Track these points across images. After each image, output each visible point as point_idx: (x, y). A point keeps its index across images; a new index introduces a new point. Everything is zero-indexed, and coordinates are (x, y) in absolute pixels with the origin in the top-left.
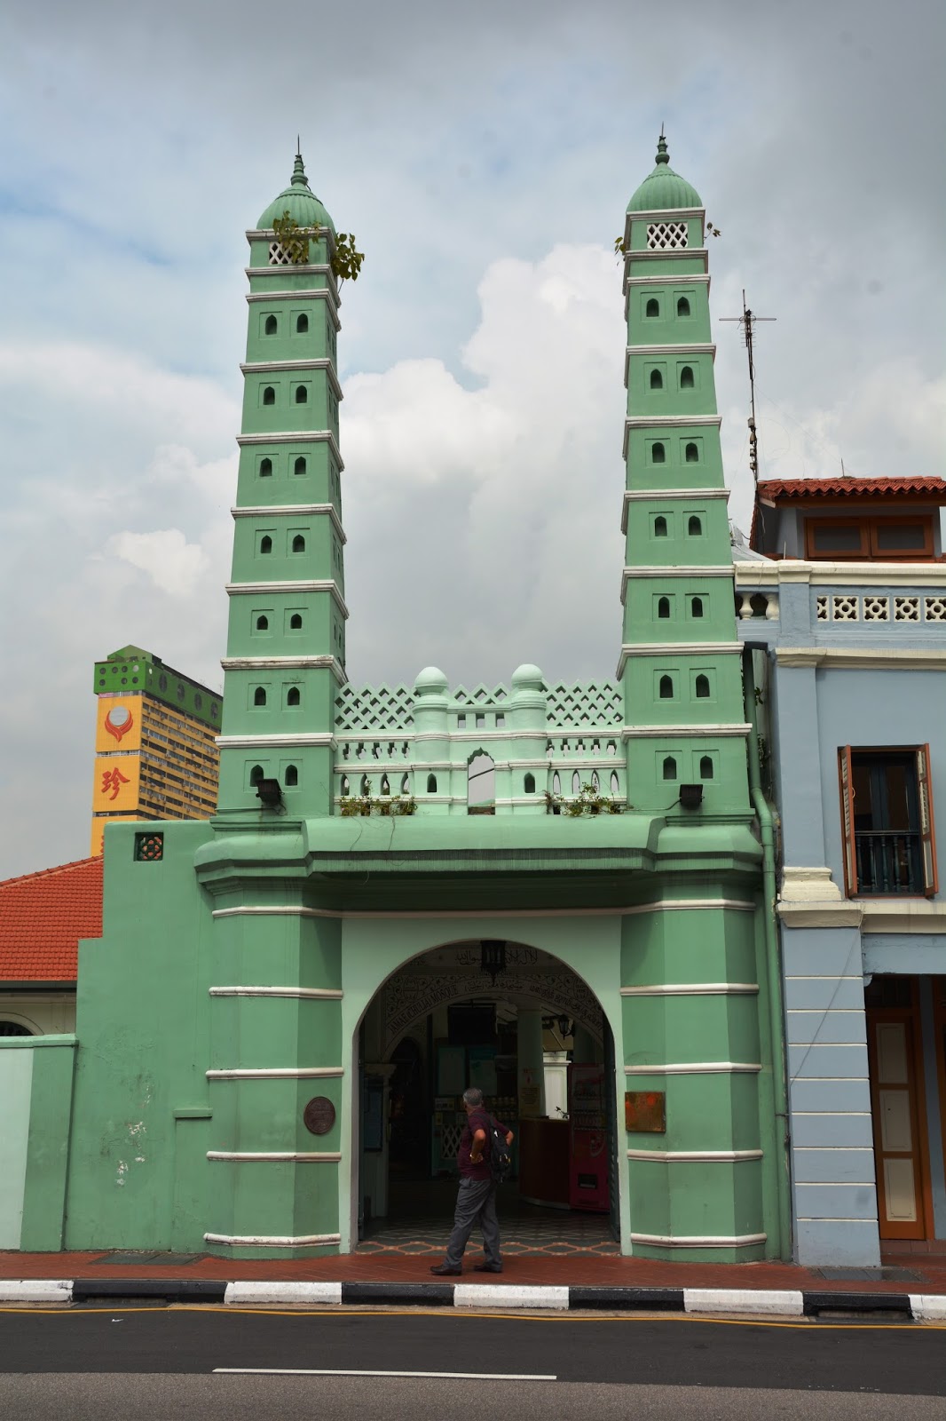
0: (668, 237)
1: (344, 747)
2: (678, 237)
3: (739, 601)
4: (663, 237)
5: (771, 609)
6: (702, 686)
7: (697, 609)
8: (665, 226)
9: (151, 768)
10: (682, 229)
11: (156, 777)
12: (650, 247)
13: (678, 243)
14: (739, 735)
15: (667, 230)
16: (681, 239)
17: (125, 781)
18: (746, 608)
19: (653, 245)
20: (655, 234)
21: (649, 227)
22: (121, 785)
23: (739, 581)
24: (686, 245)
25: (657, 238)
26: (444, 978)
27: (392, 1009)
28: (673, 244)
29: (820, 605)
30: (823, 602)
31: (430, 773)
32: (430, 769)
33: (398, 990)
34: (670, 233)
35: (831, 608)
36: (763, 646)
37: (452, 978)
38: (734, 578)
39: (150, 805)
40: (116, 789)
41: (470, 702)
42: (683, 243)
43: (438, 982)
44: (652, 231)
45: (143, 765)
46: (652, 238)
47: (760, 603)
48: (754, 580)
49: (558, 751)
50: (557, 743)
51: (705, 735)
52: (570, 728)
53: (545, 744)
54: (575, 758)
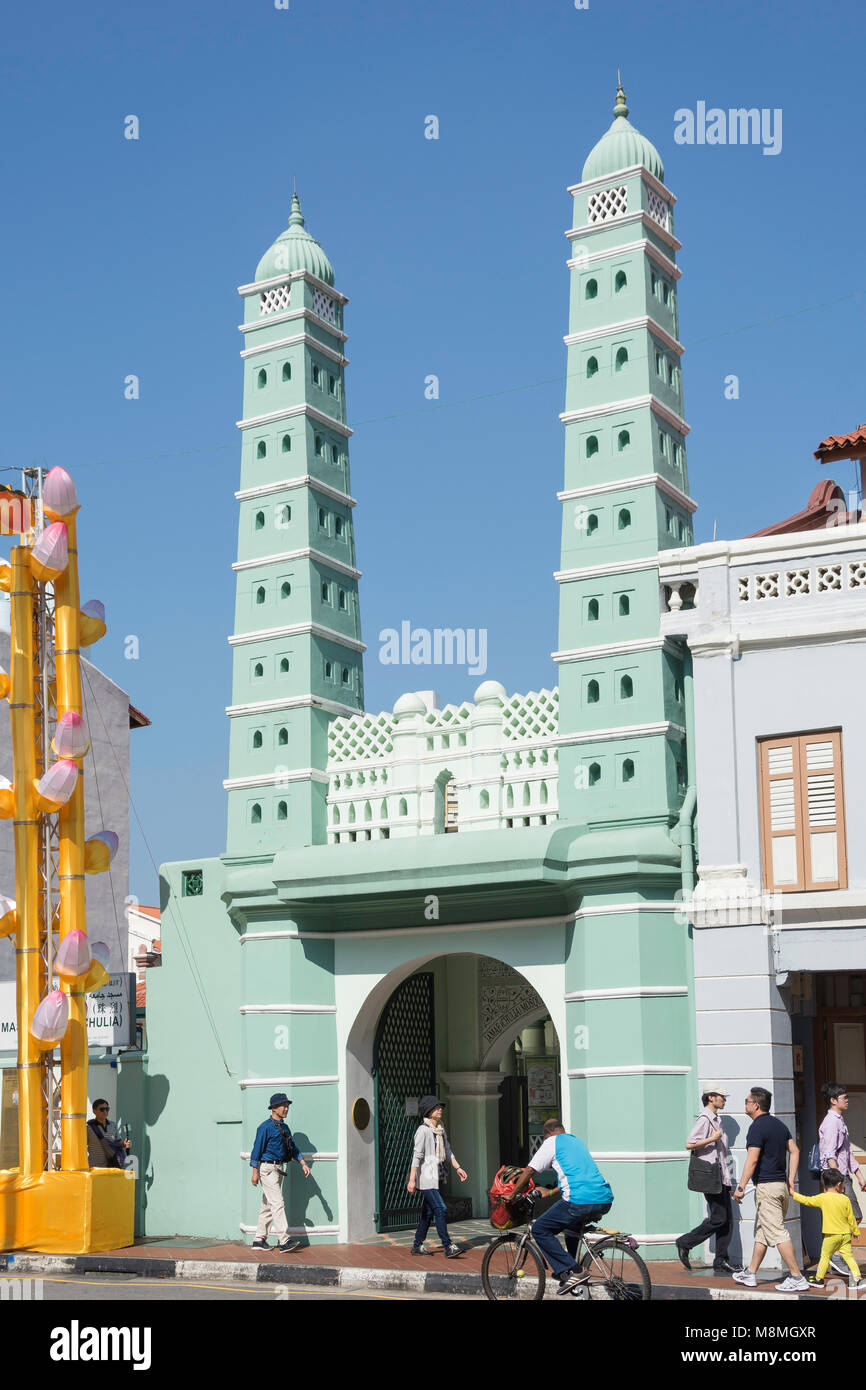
0: (608, 206)
1: (336, 779)
2: (618, 202)
3: (667, 590)
4: (604, 207)
5: (698, 598)
6: (627, 687)
7: (625, 607)
8: (606, 193)
10: (623, 193)
12: (590, 221)
13: (618, 210)
14: (660, 734)
15: (608, 197)
16: (621, 206)
18: (675, 598)
19: (594, 217)
20: (596, 205)
21: (590, 199)
23: (663, 571)
25: (599, 209)
27: (488, 1019)
28: (614, 212)
29: (742, 586)
30: (745, 583)
31: (400, 797)
32: (401, 793)
33: (492, 1001)
34: (611, 200)
35: (753, 588)
36: (683, 640)
38: (657, 569)
41: (439, 725)
44: (593, 203)
46: (594, 210)
47: (688, 591)
48: (677, 569)
49: (512, 765)
50: (511, 757)
51: (626, 738)
52: (523, 741)
53: (500, 758)
54: (525, 770)
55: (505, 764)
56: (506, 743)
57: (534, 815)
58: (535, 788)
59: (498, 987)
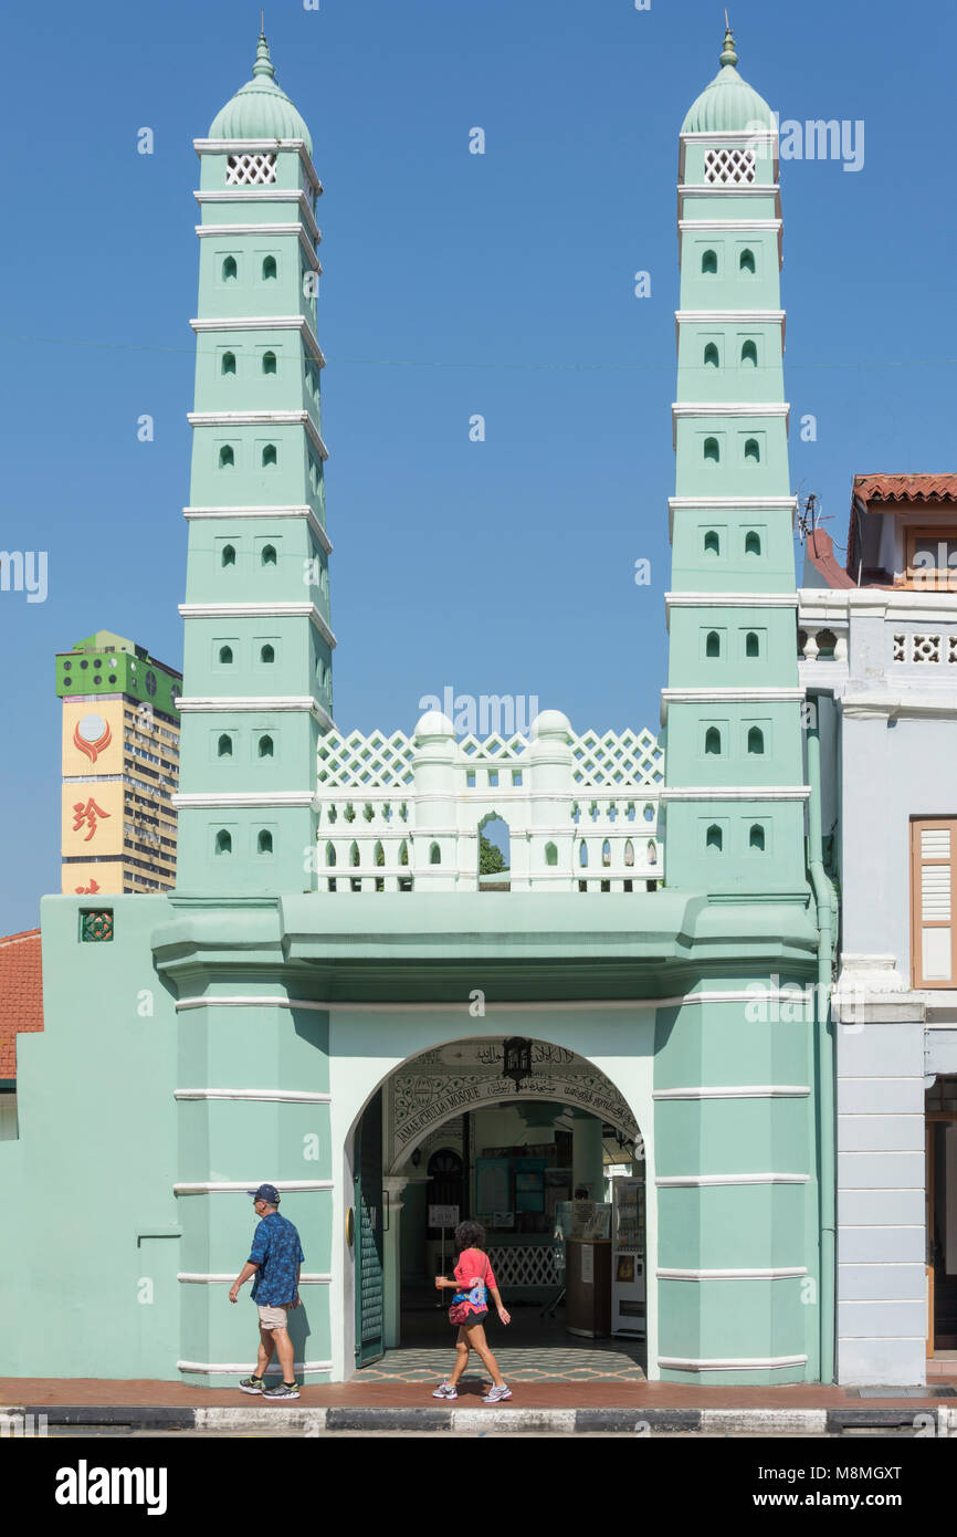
0: (730, 168)
1: (330, 809)
2: (743, 168)
3: (802, 637)
4: (724, 168)
5: (841, 647)
6: (755, 740)
7: (752, 645)
8: (727, 153)
9: (139, 799)
11: (148, 811)
12: (707, 180)
13: (744, 176)
14: (797, 800)
15: (730, 158)
16: (746, 172)
17: (104, 815)
18: (812, 646)
19: (712, 178)
20: (714, 164)
21: (707, 154)
22: (99, 821)
23: (803, 613)
24: (753, 181)
25: (718, 169)
26: (463, 1079)
27: (402, 1114)
28: (737, 178)
29: (896, 645)
30: (899, 642)
31: (431, 840)
32: (432, 836)
33: (408, 1092)
34: (733, 163)
35: (910, 649)
36: (829, 693)
37: (472, 1079)
38: (797, 609)
39: (141, 847)
40: (92, 825)
41: (482, 756)
42: (750, 177)
43: (456, 1084)
44: (711, 159)
45: (128, 794)
46: (711, 168)
47: (827, 640)
48: (821, 613)
49: (585, 816)
50: (585, 807)
51: (756, 800)
52: (599, 789)
53: (570, 807)
54: (603, 824)
55: (576, 813)
56: (578, 789)
57: (617, 879)
58: (617, 846)
59: (416, 1078)
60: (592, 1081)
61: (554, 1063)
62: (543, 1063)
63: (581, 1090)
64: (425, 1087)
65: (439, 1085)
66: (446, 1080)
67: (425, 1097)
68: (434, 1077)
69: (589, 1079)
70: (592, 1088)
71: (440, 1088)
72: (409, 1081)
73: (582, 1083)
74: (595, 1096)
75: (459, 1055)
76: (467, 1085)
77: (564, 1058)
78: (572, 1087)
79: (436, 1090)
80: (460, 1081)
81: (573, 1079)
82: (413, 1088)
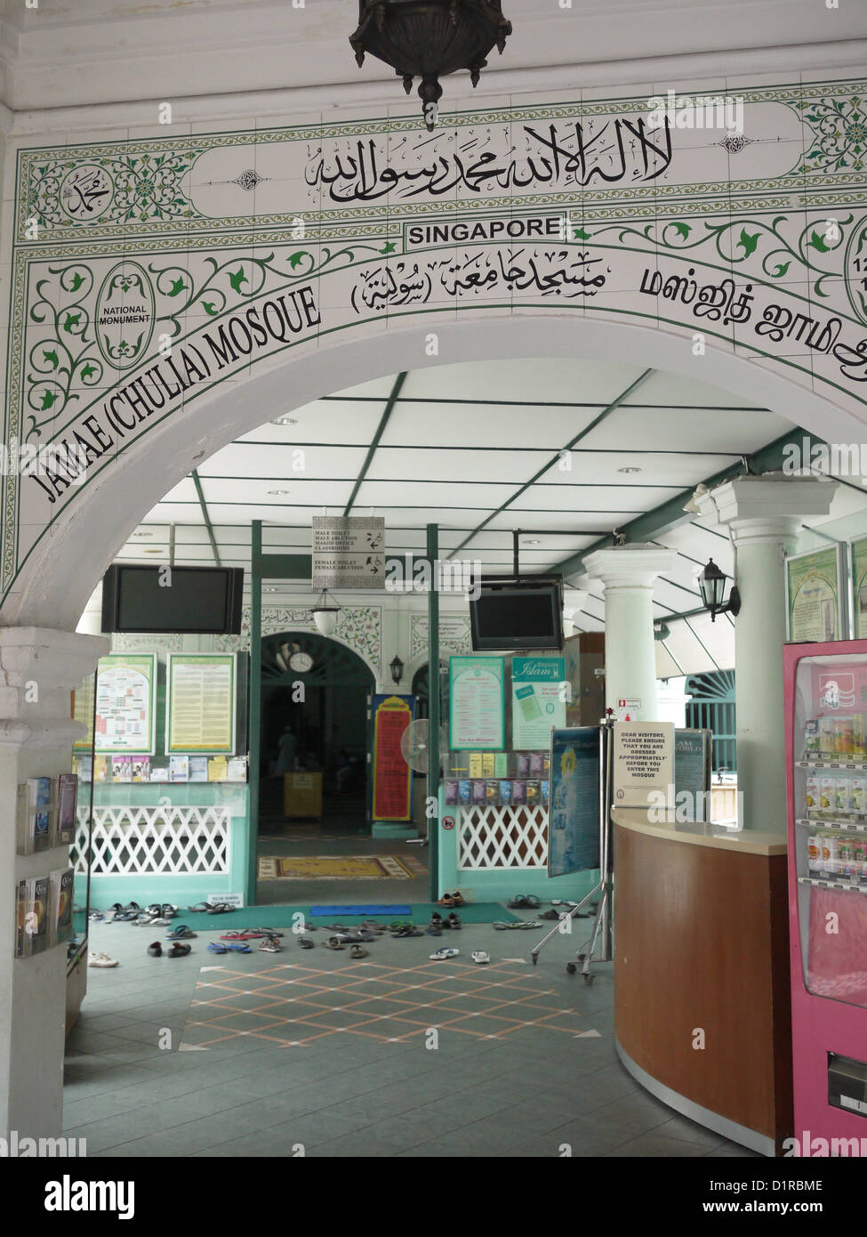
26: (261, 263)
27: (50, 401)
33: (71, 321)
37: (295, 259)
43: (237, 280)
60: (749, 243)
61: (598, 183)
62: (558, 185)
63: (705, 277)
64: (132, 298)
65: (178, 287)
66: (198, 268)
67: (130, 332)
68: (160, 262)
69: (733, 235)
70: (752, 266)
71: (183, 296)
72: (78, 281)
73: (707, 252)
74: (762, 299)
75: (251, 181)
76: (274, 281)
77: (635, 160)
78: (669, 268)
79: (167, 306)
80: (253, 273)
81: (673, 237)
82: (89, 304)
